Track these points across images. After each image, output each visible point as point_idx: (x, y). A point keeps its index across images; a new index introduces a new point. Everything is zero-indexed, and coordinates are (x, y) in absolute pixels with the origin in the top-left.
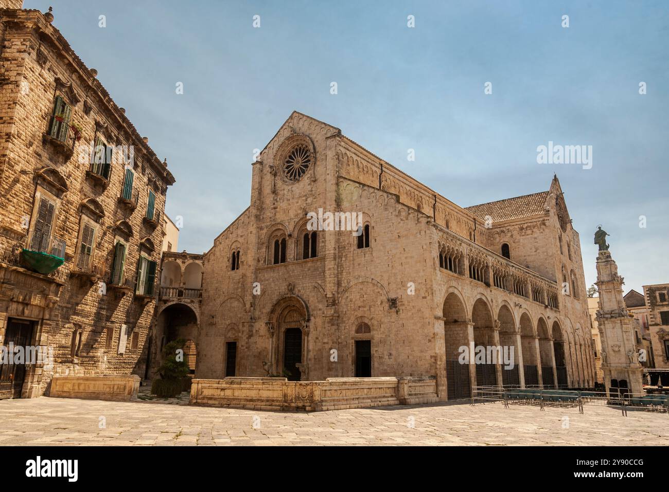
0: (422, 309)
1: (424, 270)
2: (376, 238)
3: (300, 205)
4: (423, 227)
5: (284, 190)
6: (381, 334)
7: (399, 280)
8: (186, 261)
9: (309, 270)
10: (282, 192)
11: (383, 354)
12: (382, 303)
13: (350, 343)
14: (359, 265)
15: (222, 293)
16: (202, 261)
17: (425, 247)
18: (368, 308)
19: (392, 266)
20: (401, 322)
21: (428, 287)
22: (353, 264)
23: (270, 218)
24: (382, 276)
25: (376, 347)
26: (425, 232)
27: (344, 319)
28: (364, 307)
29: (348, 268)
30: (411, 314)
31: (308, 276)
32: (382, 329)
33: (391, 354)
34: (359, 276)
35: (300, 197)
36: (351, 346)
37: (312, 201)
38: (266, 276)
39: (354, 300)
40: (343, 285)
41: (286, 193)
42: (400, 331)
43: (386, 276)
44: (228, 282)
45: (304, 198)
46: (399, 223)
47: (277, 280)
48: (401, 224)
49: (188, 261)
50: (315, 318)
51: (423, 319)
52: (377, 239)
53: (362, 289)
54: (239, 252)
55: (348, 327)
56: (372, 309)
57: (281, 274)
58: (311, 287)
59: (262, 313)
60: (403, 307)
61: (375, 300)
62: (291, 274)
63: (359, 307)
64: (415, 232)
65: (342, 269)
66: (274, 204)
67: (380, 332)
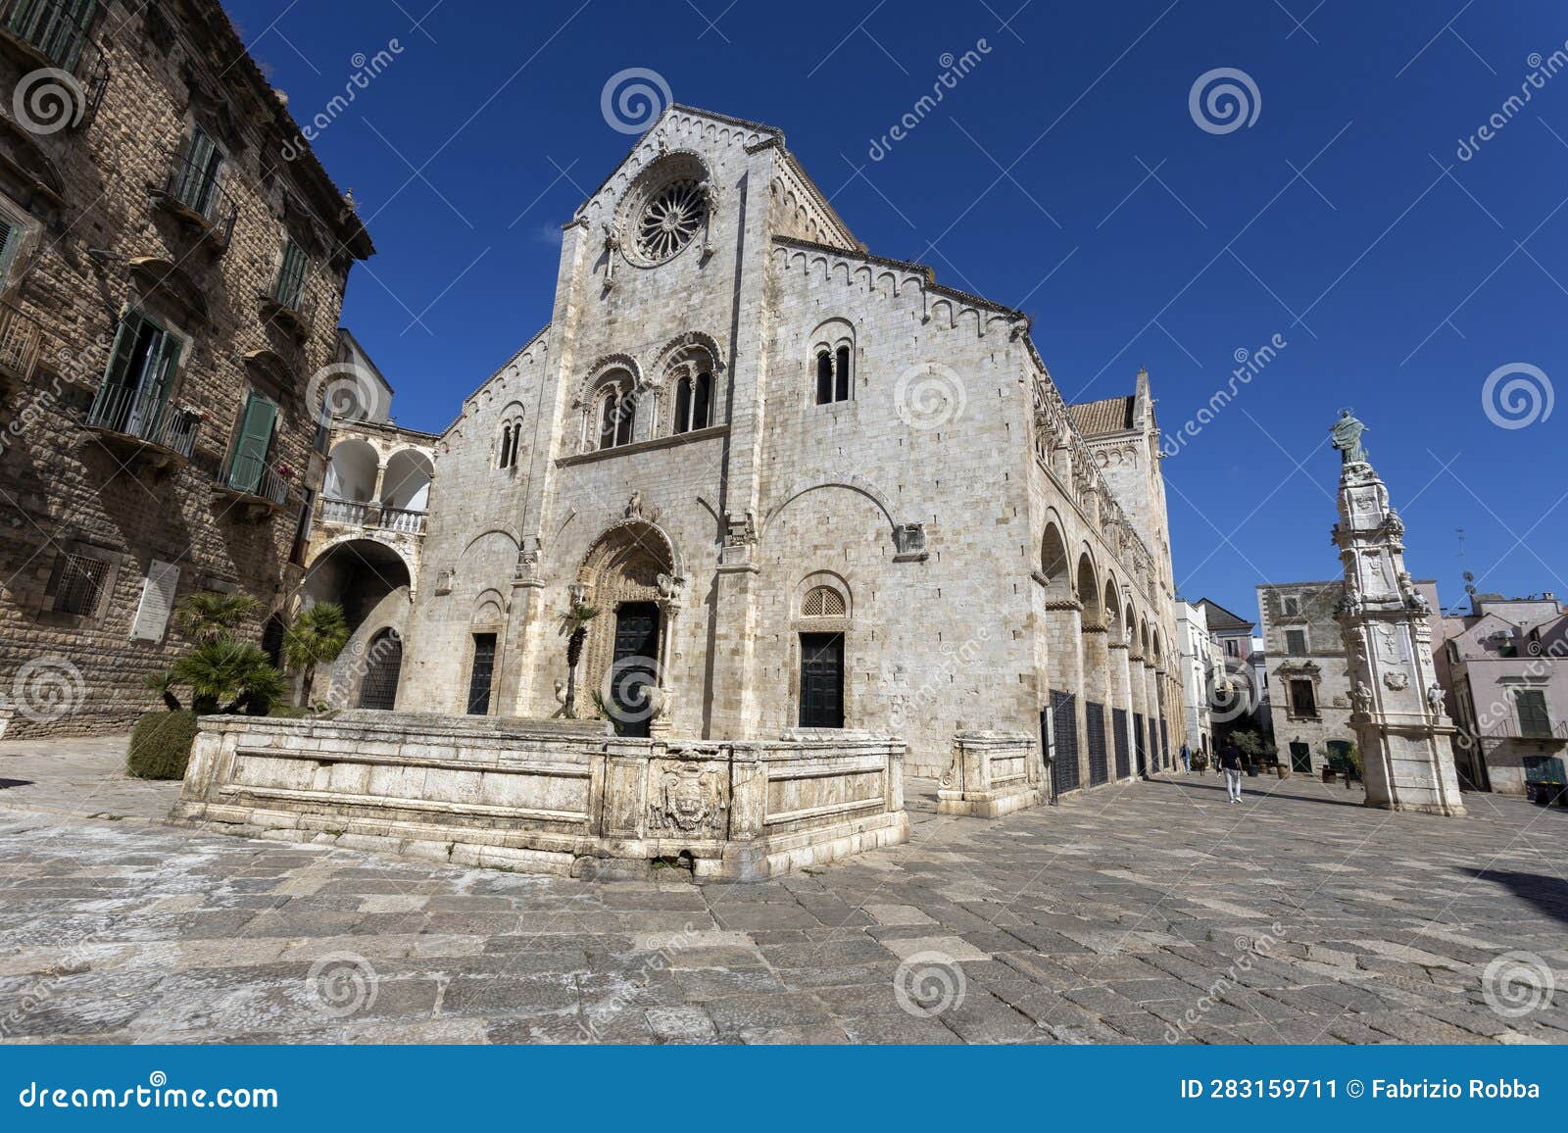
0: (993, 551)
1: (1001, 451)
2: (868, 376)
3: (674, 311)
4: (1001, 342)
5: (635, 280)
6: (874, 615)
7: (928, 478)
8: (393, 444)
9: (686, 459)
10: (631, 285)
11: (879, 668)
12: (879, 536)
13: (785, 640)
14: (819, 442)
15: (471, 519)
16: (433, 450)
17: (1006, 392)
18: (840, 550)
19: (911, 443)
20: (932, 586)
21: (1014, 492)
22: (803, 442)
23: (599, 345)
24: (881, 469)
25: (861, 650)
26: (1007, 355)
27: (773, 579)
28: (830, 547)
29: (788, 453)
30: (962, 563)
31: (682, 475)
32: (878, 604)
33: (900, 669)
34: (818, 471)
35: (675, 292)
36: (788, 645)
37: (704, 299)
38: (578, 478)
39: (800, 531)
40: (774, 493)
41: (640, 286)
42: (928, 610)
43: (891, 470)
44: (487, 495)
45: (685, 294)
46: (934, 336)
47: (605, 485)
48: (938, 340)
49: (398, 444)
50: (695, 575)
51: (999, 575)
52: (872, 378)
53: (825, 503)
54: (518, 426)
55: (781, 599)
56: (852, 554)
57: (615, 472)
58: (688, 501)
59: (564, 565)
60: (940, 548)
61: (859, 529)
62: (641, 472)
63: (816, 547)
64: (978, 355)
65: (773, 455)
66: (610, 313)
67: (871, 612)
